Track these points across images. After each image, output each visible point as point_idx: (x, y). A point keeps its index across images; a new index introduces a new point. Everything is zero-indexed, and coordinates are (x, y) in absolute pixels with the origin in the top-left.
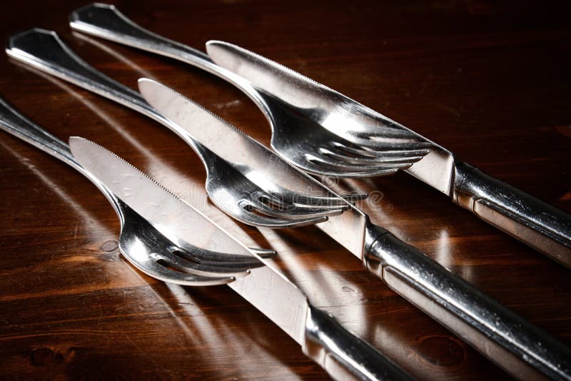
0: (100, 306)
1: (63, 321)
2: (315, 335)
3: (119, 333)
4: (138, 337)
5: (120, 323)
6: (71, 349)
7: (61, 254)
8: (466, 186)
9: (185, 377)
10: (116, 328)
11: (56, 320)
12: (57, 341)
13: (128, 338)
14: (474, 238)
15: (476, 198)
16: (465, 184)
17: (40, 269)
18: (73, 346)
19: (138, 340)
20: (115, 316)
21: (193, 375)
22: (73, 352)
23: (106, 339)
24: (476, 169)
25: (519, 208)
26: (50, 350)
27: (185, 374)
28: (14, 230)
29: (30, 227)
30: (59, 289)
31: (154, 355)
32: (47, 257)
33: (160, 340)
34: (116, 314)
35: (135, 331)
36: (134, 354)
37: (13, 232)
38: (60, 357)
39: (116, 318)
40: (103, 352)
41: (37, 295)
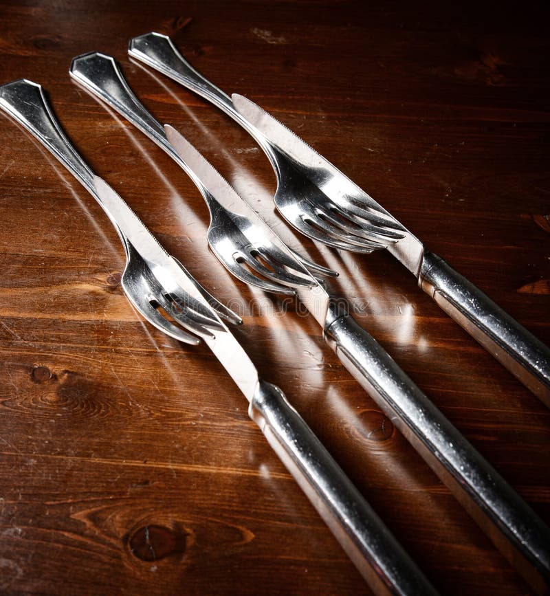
0: (96, 335)
1: (64, 345)
2: (260, 405)
3: (106, 364)
4: (121, 370)
5: (109, 355)
6: (66, 371)
7: (75, 280)
8: (430, 275)
9: (152, 414)
10: (105, 359)
11: (58, 342)
12: (56, 362)
13: (113, 370)
14: (432, 319)
15: (437, 289)
16: (429, 274)
17: (54, 291)
18: (68, 369)
19: (120, 373)
20: (106, 347)
21: (159, 414)
22: (66, 374)
23: (94, 368)
24: (443, 261)
25: (471, 305)
26: (48, 370)
27: (152, 412)
28: (41, 250)
29: (55, 249)
30: (66, 314)
31: (131, 389)
32: (62, 282)
33: (138, 376)
34: (107, 345)
35: (119, 364)
36: (115, 386)
37: (40, 253)
38: (55, 377)
39: (107, 349)
40: (90, 380)
41: (48, 316)
